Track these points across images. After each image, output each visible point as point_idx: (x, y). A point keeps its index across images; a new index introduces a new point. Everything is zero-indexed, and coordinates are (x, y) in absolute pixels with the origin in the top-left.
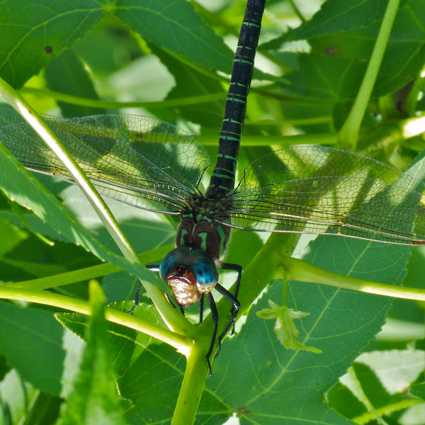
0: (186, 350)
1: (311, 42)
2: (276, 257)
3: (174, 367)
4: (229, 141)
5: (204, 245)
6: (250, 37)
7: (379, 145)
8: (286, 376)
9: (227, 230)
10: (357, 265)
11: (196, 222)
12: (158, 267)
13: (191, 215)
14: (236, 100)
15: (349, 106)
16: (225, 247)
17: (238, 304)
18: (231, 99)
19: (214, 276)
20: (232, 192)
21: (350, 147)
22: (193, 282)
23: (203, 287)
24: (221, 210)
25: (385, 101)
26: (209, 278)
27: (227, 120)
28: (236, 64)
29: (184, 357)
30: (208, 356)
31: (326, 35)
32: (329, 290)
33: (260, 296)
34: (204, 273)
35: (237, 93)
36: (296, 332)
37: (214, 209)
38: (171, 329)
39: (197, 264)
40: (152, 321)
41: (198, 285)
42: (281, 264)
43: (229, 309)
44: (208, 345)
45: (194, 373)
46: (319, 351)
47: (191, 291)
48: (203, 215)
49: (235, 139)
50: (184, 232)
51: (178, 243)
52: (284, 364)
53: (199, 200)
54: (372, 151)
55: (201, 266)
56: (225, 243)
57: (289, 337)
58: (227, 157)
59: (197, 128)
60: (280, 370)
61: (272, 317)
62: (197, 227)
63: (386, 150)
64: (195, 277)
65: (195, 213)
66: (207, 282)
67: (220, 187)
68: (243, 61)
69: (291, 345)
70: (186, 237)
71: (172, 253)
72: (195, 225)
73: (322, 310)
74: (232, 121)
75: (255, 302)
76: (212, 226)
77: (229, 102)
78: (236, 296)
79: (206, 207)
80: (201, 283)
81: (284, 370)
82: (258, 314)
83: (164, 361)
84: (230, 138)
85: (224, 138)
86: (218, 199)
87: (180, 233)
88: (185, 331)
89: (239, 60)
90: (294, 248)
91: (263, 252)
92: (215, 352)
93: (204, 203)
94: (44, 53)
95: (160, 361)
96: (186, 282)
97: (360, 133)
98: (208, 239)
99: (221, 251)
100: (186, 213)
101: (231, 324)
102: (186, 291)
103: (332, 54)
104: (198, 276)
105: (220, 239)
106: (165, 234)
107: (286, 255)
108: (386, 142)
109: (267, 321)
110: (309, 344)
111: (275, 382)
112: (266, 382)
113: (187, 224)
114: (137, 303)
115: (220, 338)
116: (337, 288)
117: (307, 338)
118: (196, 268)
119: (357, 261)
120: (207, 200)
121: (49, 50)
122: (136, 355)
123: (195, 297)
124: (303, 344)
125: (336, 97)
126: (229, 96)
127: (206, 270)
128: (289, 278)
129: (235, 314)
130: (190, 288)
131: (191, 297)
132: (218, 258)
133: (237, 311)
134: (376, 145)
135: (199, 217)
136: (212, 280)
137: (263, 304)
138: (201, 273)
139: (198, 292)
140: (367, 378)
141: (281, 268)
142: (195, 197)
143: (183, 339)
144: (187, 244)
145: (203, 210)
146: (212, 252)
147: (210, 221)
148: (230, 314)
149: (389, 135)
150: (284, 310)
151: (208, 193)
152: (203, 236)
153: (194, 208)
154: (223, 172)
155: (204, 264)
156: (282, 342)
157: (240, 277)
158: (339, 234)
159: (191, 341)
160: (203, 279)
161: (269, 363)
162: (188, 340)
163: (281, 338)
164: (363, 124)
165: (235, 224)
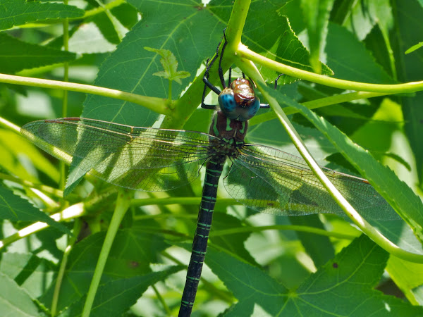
0: (242, 48)
1: (150, 270)
2: (176, 115)
3: (248, 38)
4: (210, 196)
5: (228, 122)
6: (194, 270)
7: (101, 197)
8: (169, 32)
9: (212, 132)
10: (119, 109)
11: (234, 138)
12: (261, 107)
13: (237, 143)
14: (205, 225)
15: (122, 226)
16: (213, 121)
17: (204, 80)
18: (208, 226)
19: (221, 100)
20: (208, 159)
21: (122, 196)
22: (236, 96)
23: (228, 92)
24: (216, 147)
25: (96, 228)
26: (225, 98)
27: (211, 211)
28: (204, 250)
29: (243, 43)
30: (226, 43)
31: (138, 275)
32: (138, 92)
33: (187, 88)
34: (228, 102)
35: (204, 230)
36: (162, 62)
37: (221, 148)
38: (251, 62)
39: (233, 108)
40: (265, 69)
41: (233, 94)
42: (173, 110)
43: (210, 77)
44: (226, 51)
45: (236, 31)
46: (145, 48)
47: (238, 89)
48: (228, 143)
49: (206, 197)
50: (242, 131)
51: (246, 124)
52: (170, 40)
53: (232, 154)
54: (106, 193)
55: (230, 107)
56: (213, 123)
57: (167, 58)
58: (211, 185)
59: (230, 211)
60: (173, 36)
61: (180, 73)
62: (233, 135)
63: (96, 194)
64: (235, 99)
65: (234, 144)
66: (226, 96)
67: (216, 163)
68: (199, 252)
69: (166, 52)
70: (241, 127)
71: (251, 117)
72: (234, 136)
73: (144, 78)
74: (207, 210)
75: (190, 84)
76: (222, 135)
77: (210, 224)
78: (205, 86)
79: (227, 149)
80: (231, 95)
81: (170, 36)
82: (189, 75)
83: (255, 43)
84: (209, 198)
85: (213, 198)
86: (218, 154)
87: (245, 131)
88: (242, 61)
89: (202, 253)
90: (163, 122)
91: (185, 119)
92: (221, 46)
93: (228, 152)
94: (338, 263)
95: (258, 43)
96: (241, 96)
97: (114, 206)
98: (226, 126)
99: (216, 117)
100: (241, 144)
101: (209, 67)
102: (241, 90)
103: (133, 262)
104: (233, 100)
105: (217, 126)
106: (254, 135)
107: (169, 117)
108: (96, 199)
109: (182, 70)
110: (153, 54)
111: (177, 27)
112: (183, 27)
113: (240, 137)
114: (276, 82)
115: (217, 56)
116: (133, 93)
117: (154, 58)
118: (234, 105)
119: (119, 112)
120: (226, 154)
121: (335, 266)
122: (275, 46)
123: (234, 85)
124: (158, 53)
125: (131, 233)
126: (209, 228)
127: (227, 104)
128: (168, 100)
129: (206, 73)
130: (238, 91)
131: (237, 85)
132: (218, 113)
133: (205, 75)
134: (103, 197)
135: (231, 142)
136: (223, 97)
137: (185, 82)
138: (231, 102)
139: (232, 89)
140: (110, 34)
141: (173, 108)
142: (234, 156)
143: (243, 56)
144: (240, 122)
145: (229, 147)
146: (222, 117)
147: (224, 139)
148: (210, 73)
149: (94, 205)
150: (171, 77)
151: (225, 160)
152: (228, 128)
153: (235, 148)
154: (215, 174)
155: (228, 108)
156: (172, 54)
157: (203, 100)
158: (132, 127)
159: (238, 54)
160: (229, 98)
161: (181, 41)
162: (240, 55)
163: (173, 57)
164: (112, 213)
165: (206, 137)
